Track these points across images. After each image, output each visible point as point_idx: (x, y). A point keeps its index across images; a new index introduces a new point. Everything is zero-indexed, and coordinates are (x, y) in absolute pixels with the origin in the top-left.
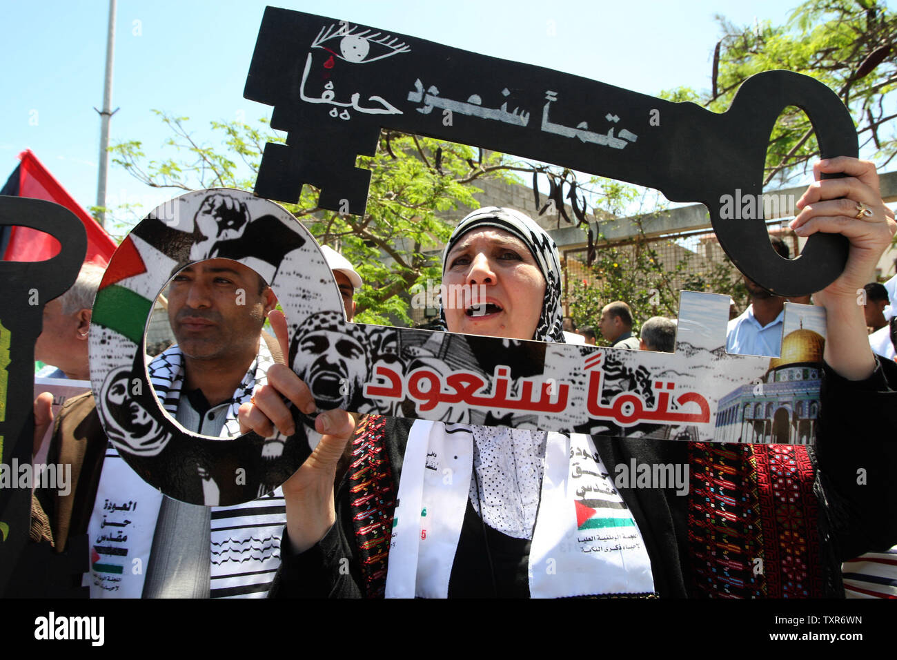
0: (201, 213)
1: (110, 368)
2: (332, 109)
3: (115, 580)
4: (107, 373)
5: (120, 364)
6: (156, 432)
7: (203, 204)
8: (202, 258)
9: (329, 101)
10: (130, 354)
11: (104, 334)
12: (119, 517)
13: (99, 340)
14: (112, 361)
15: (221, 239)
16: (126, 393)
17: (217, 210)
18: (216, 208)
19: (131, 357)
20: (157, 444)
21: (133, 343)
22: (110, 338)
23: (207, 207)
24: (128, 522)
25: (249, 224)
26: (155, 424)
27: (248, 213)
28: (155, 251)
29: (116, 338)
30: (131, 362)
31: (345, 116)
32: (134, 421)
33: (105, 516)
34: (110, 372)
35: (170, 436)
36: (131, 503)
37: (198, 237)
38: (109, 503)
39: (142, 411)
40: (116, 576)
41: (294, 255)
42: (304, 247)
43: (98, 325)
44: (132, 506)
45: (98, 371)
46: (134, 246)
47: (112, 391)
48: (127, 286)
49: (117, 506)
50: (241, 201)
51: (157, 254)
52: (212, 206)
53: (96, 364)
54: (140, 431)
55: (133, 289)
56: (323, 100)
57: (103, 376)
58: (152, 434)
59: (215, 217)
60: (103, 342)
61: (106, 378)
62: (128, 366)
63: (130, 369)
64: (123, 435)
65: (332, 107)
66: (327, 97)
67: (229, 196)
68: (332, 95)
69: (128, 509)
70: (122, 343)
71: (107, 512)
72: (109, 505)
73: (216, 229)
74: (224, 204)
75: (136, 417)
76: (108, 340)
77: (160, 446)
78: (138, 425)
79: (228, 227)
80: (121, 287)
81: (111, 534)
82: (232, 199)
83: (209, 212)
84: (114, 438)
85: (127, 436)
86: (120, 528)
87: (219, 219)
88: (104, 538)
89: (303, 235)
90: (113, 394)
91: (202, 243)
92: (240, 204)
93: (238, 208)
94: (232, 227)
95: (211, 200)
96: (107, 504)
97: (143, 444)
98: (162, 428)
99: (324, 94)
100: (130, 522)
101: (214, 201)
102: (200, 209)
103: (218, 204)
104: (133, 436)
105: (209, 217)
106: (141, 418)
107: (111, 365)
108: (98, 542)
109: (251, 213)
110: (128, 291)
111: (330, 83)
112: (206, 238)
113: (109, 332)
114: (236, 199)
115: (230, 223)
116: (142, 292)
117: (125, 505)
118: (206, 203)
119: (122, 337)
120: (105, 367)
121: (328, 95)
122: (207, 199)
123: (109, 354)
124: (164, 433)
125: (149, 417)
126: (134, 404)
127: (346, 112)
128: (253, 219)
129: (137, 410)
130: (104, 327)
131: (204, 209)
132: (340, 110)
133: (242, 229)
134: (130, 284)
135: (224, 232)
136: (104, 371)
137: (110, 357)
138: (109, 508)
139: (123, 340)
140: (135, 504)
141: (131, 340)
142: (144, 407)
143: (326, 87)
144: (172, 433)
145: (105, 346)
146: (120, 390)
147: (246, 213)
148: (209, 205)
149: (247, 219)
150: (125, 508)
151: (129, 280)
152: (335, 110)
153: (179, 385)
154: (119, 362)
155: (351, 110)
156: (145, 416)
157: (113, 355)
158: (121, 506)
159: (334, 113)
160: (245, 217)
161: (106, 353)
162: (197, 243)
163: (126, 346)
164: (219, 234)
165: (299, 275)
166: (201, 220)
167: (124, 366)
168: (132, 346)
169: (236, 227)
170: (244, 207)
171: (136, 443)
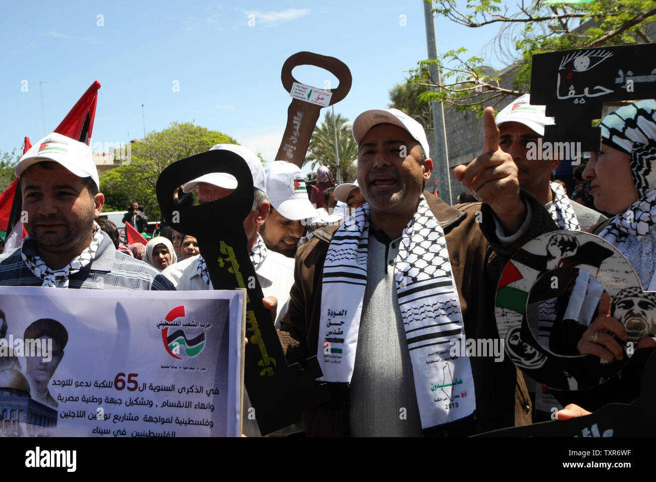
0: (550, 245)
1: (509, 328)
2: (575, 99)
3: (339, 358)
4: (507, 330)
5: (514, 325)
6: (538, 356)
7: (550, 240)
8: (554, 267)
9: (573, 96)
10: (519, 320)
11: (503, 311)
12: (338, 319)
13: (500, 315)
14: (510, 324)
15: (563, 257)
16: (519, 339)
17: (559, 242)
18: (558, 241)
19: (520, 321)
20: (540, 362)
21: (520, 314)
22: (507, 313)
23: (553, 242)
24: (342, 323)
25: (579, 247)
26: (538, 353)
27: (578, 242)
28: (526, 267)
29: (510, 313)
30: (520, 323)
31: (582, 101)
32: (526, 352)
33: (330, 320)
34: (509, 330)
35: (546, 358)
36: (343, 311)
37: (550, 257)
38: (331, 311)
39: (529, 347)
40: (339, 355)
41: (608, 260)
42: (613, 256)
43: (499, 307)
44: (344, 313)
45: (503, 330)
46: (514, 266)
47: (511, 339)
48: (513, 286)
49: (336, 313)
50: (573, 236)
51: (528, 269)
52: (556, 240)
53: (500, 327)
54: (529, 357)
55: (517, 287)
56: (570, 96)
57: (505, 332)
58: (536, 358)
59: (558, 246)
60: (503, 315)
61: (507, 333)
62: (519, 325)
63: (520, 327)
64: (520, 360)
65: (574, 99)
66: (572, 94)
67: (565, 234)
68: (574, 92)
69: (342, 315)
70: (514, 315)
71: (330, 317)
72: (331, 313)
73: (560, 252)
74: (563, 239)
75: (526, 350)
76: (506, 314)
77: (541, 363)
78: (528, 354)
79: (567, 251)
80: (509, 287)
81: (335, 331)
82: (567, 235)
83: (554, 244)
84: (515, 362)
85: (523, 360)
86: (339, 327)
87: (561, 247)
88: (330, 333)
89: (612, 249)
90: (512, 340)
91: (553, 260)
92: (572, 238)
93: (571, 240)
94: (569, 250)
95: (555, 238)
96: (329, 312)
97: (532, 363)
98: (541, 354)
99: (570, 93)
100: (344, 323)
101: (557, 237)
102: (549, 243)
103: (559, 239)
104: (526, 360)
105: (555, 247)
106: (529, 350)
107: (509, 326)
108: (327, 335)
109: (579, 242)
110: (514, 289)
111: (572, 86)
112: (554, 258)
113: (506, 310)
114: (570, 235)
115: (568, 248)
116: (522, 288)
117: (340, 312)
118: (552, 240)
119: (513, 312)
120: (506, 328)
121: (572, 93)
122: (552, 237)
123: (508, 321)
124: (543, 357)
125: (534, 350)
126: (524, 344)
127: (582, 99)
128: (581, 244)
129: (527, 347)
130: (502, 308)
131: (552, 242)
132: (579, 99)
133: (575, 251)
134: (515, 285)
135: (565, 253)
136: (506, 329)
137: (508, 322)
138: (332, 315)
139: (515, 313)
140: (346, 311)
141: (519, 313)
142: (530, 345)
143: (570, 89)
144: (547, 356)
145: (505, 317)
146: (516, 338)
147: (577, 242)
148: (554, 240)
149: (578, 245)
150: (340, 314)
151: (513, 283)
152: (576, 100)
153: (366, 234)
154: (513, 324)
155: (585, 97)
156: (531, 349)
157: (510, 321)
158: (338, 313)
159: (576, 102)
160: (576, 244)
161: (505, 321)
162: (550, 261)
163: (516, 316)
164: (562, 255)
165: (612, 271)
166: (550, 248)
167: (516, 326)
168: (520, 316)
169: (572, 250)
170: (575, 239)
171: (528, 363)
